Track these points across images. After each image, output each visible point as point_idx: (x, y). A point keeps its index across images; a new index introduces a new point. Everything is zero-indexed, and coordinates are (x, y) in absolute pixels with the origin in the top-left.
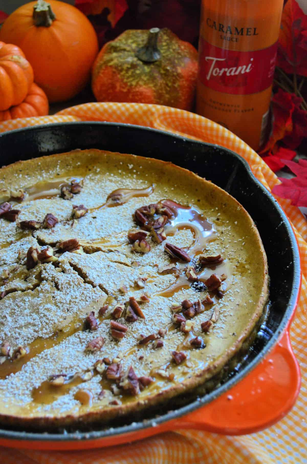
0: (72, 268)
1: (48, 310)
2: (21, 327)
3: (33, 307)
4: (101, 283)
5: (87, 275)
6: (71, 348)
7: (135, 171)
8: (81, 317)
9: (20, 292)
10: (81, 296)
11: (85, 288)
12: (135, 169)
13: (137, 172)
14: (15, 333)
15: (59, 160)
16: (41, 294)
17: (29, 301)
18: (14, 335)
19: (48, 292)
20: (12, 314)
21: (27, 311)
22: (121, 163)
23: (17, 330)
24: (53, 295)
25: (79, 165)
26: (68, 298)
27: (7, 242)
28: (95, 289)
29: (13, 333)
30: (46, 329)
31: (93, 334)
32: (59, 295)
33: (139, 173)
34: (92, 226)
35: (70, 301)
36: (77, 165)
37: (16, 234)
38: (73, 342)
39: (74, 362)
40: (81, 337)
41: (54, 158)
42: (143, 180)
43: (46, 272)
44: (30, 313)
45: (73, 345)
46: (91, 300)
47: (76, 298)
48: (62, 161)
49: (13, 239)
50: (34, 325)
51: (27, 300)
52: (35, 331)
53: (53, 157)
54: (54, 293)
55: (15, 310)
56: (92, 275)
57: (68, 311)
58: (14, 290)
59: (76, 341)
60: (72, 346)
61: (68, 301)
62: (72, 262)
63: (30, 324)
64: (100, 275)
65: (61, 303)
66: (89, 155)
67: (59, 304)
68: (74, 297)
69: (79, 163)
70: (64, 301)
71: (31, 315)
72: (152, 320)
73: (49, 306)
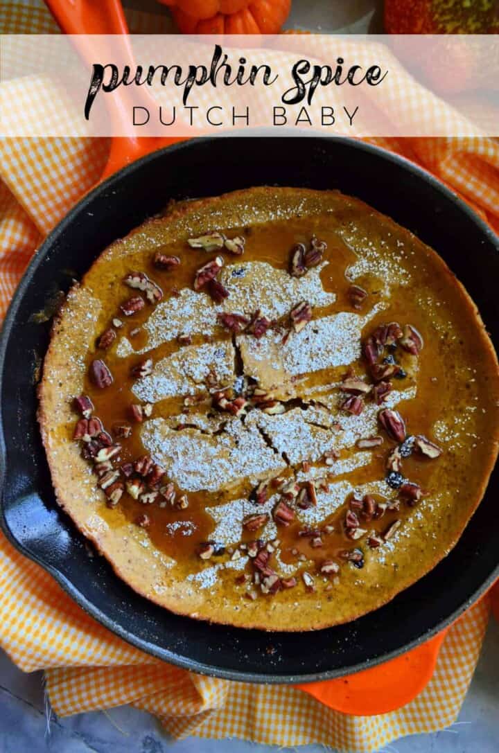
0: (258, 431)
1: (222, 466)
2: (189, 473)
3: (208, 456)
4: (286, 451)
5: (273, 441)
6: (231, 514)
7: (402, 252)
8: (252, 482)
9: (199, 431)
10: (258, 461)
11: (265, 453)
12: (403, 250)
13: (405, 255)
14: (182, 476)
15: (305, 197)
16: (219, 446)
17: (205, 448)
18: (181, 478)
19: (227, 446)
20: (185, 453)
21: (200, 458)
22: (389, 234)
23: (185, 474)
24: (231, 451)
25: (330, 212)
26: (244, 459)
27: (202, 334)
28: (275, 456)
29: (181, 475)
30: (213, 485)
31: (257, 508)
32: (235, 452)
33: (406, 257)
34: (307, 346)
35: (245, 463)
36: (328, 211)
37: (215, 326)
38: (237, 508)
39: (229, 532)
40: (245, 507)
41: (299, 194)
42: (406, 270)
43: (231, 426)
44: (203, 461)
45: (235, 510)
46: (268, 467)
47: (252, 462)
48: (308, 200)
49: (209, 332)
50: (203, 476)
51: (204, 445)
52: (201, 482)
53: (298, 192)
54: (232, 450)
55: (188, 450)
56: (278, 441)
57: (241, 472)
58: (194, 426)
59: (239, 508)
60: (234, 512)
61: (243, 464)
62: (259, 425)
63: (199, 472)
64: (287, 440)
65: (236, 462)
66: (350, 205)
67: (233, 462)
68: (250, 460)
69: (331, 210)
70: (239, 462)
71: (202, 464)
72: (323, 509)
73: (223, 461)
